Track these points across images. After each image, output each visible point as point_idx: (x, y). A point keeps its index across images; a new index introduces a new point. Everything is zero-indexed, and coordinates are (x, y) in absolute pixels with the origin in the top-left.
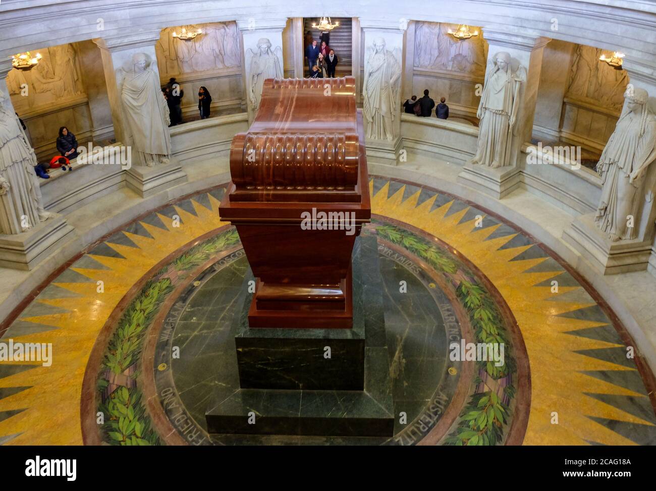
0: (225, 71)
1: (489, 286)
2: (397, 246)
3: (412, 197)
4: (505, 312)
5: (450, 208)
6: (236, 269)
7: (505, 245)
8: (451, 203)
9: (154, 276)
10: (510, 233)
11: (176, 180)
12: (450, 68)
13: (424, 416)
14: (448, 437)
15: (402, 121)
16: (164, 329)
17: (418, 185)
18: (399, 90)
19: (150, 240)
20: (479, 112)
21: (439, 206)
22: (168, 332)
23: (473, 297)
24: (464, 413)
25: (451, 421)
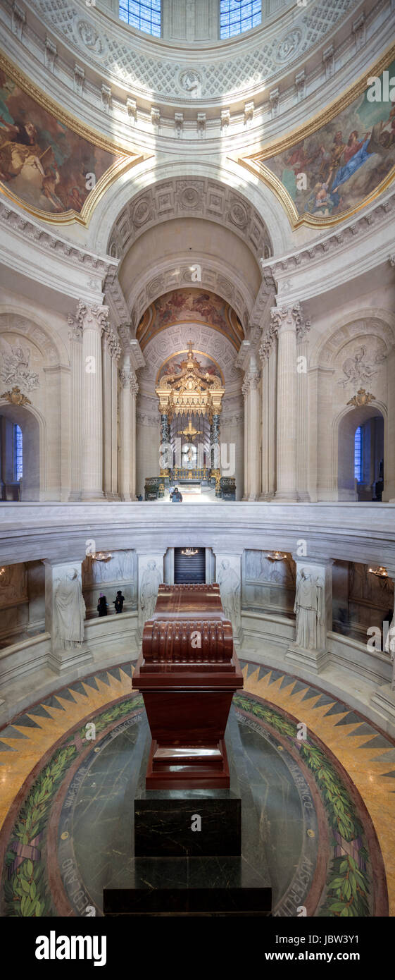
0: (124, 582)
1: (324, 748)
2: (248, 714)
3: (254, 673)
4: (342, 773)
5: (283, 682)
6: (127, 735)
7: (329, 711)
8: (283, 677)
9: (62, 744)
10: (330, 702)
11: (85, 662)
12: (269, 580)
13: (295, 884)
14: (320, 909)
15: (242, 616)
16: (69, 795)
17: (257, 664)
18: (239, 594)
19: (62, 711)
20: (295, 609)
21: (274, 680)
22: (71, 798)
23: (314, 759)
24: (329, 882)
25: (319, 890)
